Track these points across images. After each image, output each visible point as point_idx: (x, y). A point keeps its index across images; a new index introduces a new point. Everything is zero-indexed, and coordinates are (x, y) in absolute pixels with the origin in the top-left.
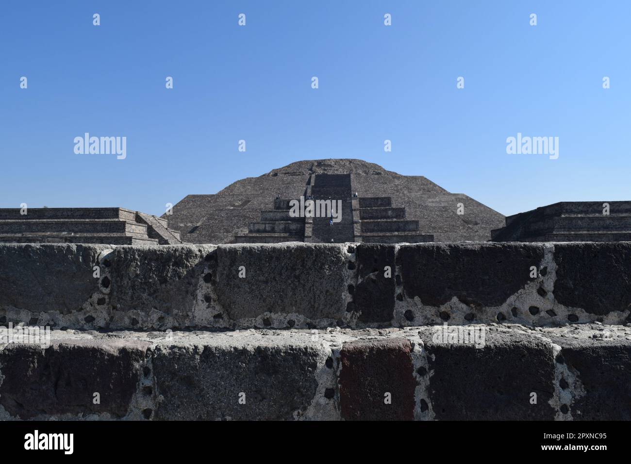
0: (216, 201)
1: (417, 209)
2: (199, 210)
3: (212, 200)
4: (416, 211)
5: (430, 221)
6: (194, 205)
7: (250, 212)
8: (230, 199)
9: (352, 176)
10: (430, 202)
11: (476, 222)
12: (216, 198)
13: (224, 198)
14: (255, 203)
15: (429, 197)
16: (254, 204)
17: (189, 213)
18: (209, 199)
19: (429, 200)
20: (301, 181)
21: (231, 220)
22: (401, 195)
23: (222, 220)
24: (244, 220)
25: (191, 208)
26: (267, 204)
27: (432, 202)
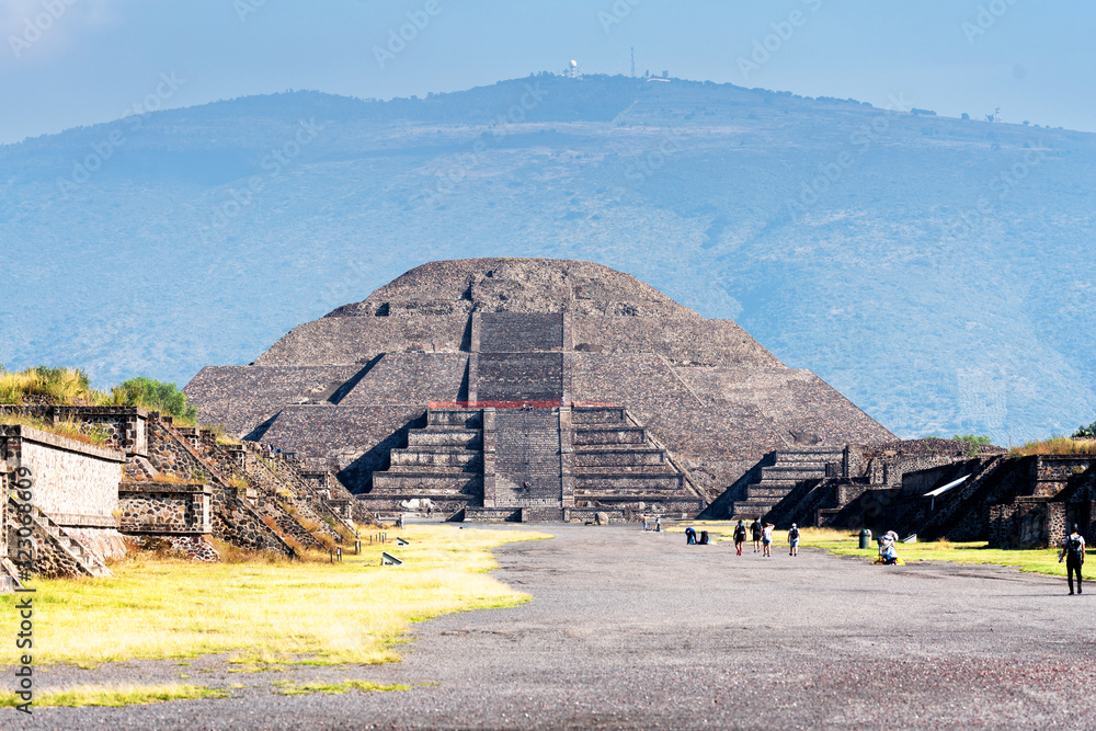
0: (267, 384)
1: (694, 412)
2: (236, 404)
3: (259, 379)
4: (691, 417)
5: (716, 438)
6: (223, 392)
7: (356, 413)
8: (298, 379)
9: (567, 319)
10: (730, 391)
11: (815, 436)
12: (269, 376)
13: (284, 374)
14: (362, 392)
15: (733, 380)
16: (360, 396)
17: (215, 410)
18: (253, 377)
19: (730, 386)
20: (449, 330)
21: (320, 430)
22: (666, 378)
23: (301, 432)
24: (346, 430)
25: (217, 399)
26: (388, 396)
27: (737, 390)
